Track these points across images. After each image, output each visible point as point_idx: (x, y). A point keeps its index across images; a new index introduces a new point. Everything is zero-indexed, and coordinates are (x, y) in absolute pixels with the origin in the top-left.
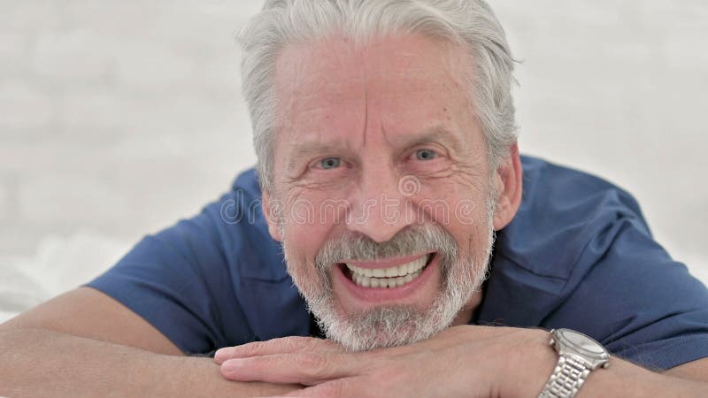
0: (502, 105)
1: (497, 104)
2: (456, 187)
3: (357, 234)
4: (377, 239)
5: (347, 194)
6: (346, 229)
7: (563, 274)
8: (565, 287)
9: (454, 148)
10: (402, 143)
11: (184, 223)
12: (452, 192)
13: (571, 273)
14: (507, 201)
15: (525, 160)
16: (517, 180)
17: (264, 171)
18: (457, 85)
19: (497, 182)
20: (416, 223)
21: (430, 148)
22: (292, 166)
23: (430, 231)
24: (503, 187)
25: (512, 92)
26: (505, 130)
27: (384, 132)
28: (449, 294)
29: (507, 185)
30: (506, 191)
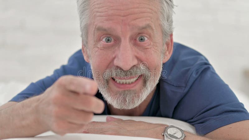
0: (169, 21)
1: (168, 21)
2: (153, 52)
3: (118, 67)
4: (125, 70)
5: (114, 52)
6: (113, 65)
7: (184, 85)
8: (184, 90)
11: (48, 77)
12: (151, 54)
13: (186, 84)
16: (171, 46)
19: (165, 47)
20: (137, 64)
24: (167, 49)
25: (173, 16)
26: (169, 29)
28: (147, 88)
29: (168, 48)
30: (168, 50)
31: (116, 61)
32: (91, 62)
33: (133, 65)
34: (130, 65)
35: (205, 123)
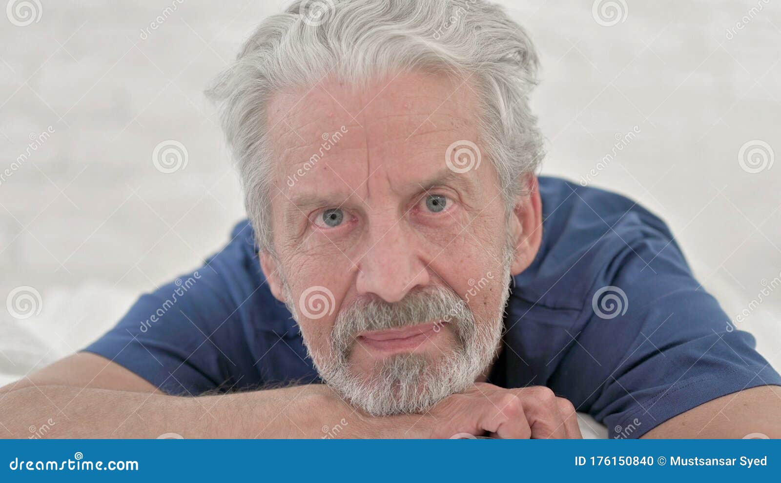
3: (368, 296)
4: (389, 300)
5: (353, 256)
9: (467, 191)
10: (410, 191)
14: (526, 241)
15: (544, 181)
16: (536, 217)
17: (258, 226)
18: (466, 122)
19: (515, 223)
21: (440, 192)
22: (291, 220)
23: (443, 294)
24: (521, 230)
27: (389, 180)
29: (525, 226)
30: (525, 232)
31: (363, 277)
32: (289, 297)
33: (414, 284)
34: (404, 284)
35: (627, 411)
